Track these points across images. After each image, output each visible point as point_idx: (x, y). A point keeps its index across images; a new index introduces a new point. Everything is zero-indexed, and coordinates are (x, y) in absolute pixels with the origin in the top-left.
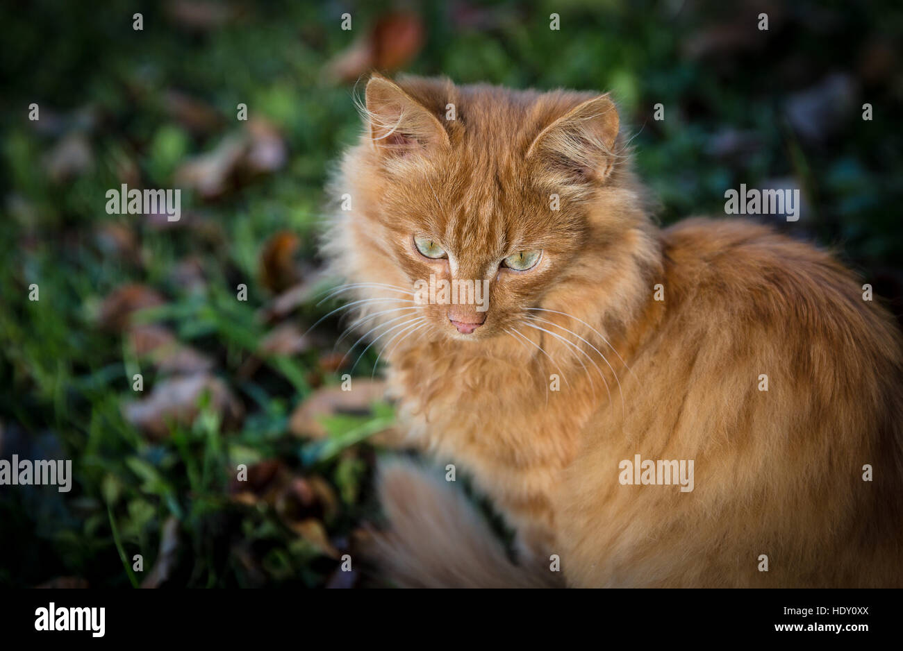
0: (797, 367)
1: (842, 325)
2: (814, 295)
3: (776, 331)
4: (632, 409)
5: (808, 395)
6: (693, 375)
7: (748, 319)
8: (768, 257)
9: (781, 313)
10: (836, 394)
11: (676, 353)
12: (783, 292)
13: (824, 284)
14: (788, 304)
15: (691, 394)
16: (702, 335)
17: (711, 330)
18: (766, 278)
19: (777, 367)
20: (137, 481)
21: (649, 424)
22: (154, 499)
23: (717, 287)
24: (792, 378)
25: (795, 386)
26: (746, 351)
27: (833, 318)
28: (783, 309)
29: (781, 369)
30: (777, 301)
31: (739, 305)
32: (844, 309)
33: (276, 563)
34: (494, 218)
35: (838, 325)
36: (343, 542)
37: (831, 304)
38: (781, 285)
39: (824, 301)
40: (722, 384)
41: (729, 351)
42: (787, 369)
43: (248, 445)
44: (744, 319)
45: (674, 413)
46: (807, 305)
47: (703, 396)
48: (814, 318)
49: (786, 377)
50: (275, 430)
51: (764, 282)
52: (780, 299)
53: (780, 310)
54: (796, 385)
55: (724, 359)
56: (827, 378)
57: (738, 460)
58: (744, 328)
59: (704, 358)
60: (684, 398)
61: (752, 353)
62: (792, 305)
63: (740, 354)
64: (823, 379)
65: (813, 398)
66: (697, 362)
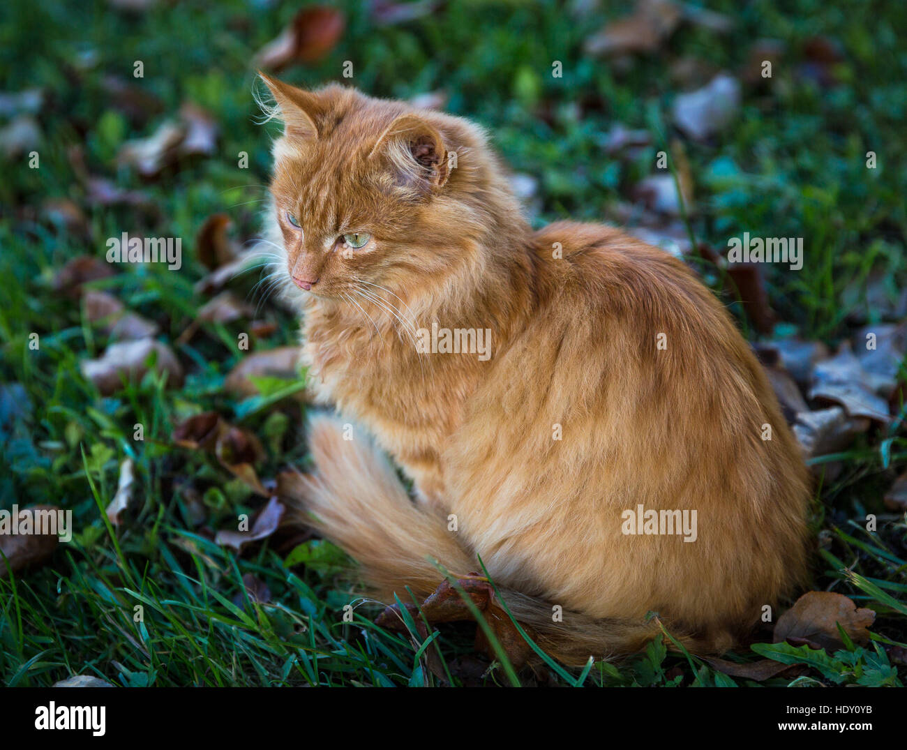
0: (643, 351)
1: (679, 314)
2: (657, 289)
3: (627, 321)
4: (509, 387)
5: (652, 373)
6: (559, 360)
7: (605, 312)
8: (621, 258)
9: (631, 306)
10: (674, 371)
11: (545, 340)
12: (633, 288)
13: (665, 280)
14: (637, 298)
15: (557, 375)
16: (566, 326)
17: (574, 323)
18: (619, 276)
19: (627, 350)
20: (97, 428)
21: (523, 398)
22: (111, 443)
23: (579, 283)
24: (639, 359)
25: (641, 367)
26: (602, 338)
27: (672, 308)
28: (633, 303)
29: (630, 352)
30: (628, 297)
31: (597, 300)
32: (683, 302)
33: (214, 499)
34: (328, 201)
35: (676, 314)
36: (272, 484)
37: (672, 297)
38: (632, 282)
39: (666, 295)
40: (582, 365)
41: (588, 339)
42: (635, 352)
43: (190, 400)
44: (602, 312)
45: (543, 390)
46: (651, 298)
47: (567, 375)
48: (657, 309)
49: (634, 358)
50: (213, 387)
51: (618, 280)
52: (631, 294)
53: (630, 304)
54: (642, 365)
55: (584, 345)
56: (666, 359)
57: (594, 426)
58: (601, 320)
59: (568, 343)
60: (552, 377)
61: (608, 340)
62: (641, 300)
63: (598, 339)
64: (664, 360)
65: (656, 376)
66: (562, 348)
